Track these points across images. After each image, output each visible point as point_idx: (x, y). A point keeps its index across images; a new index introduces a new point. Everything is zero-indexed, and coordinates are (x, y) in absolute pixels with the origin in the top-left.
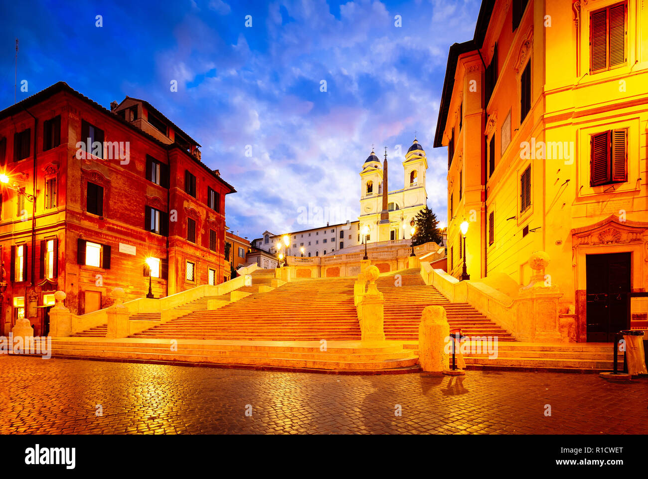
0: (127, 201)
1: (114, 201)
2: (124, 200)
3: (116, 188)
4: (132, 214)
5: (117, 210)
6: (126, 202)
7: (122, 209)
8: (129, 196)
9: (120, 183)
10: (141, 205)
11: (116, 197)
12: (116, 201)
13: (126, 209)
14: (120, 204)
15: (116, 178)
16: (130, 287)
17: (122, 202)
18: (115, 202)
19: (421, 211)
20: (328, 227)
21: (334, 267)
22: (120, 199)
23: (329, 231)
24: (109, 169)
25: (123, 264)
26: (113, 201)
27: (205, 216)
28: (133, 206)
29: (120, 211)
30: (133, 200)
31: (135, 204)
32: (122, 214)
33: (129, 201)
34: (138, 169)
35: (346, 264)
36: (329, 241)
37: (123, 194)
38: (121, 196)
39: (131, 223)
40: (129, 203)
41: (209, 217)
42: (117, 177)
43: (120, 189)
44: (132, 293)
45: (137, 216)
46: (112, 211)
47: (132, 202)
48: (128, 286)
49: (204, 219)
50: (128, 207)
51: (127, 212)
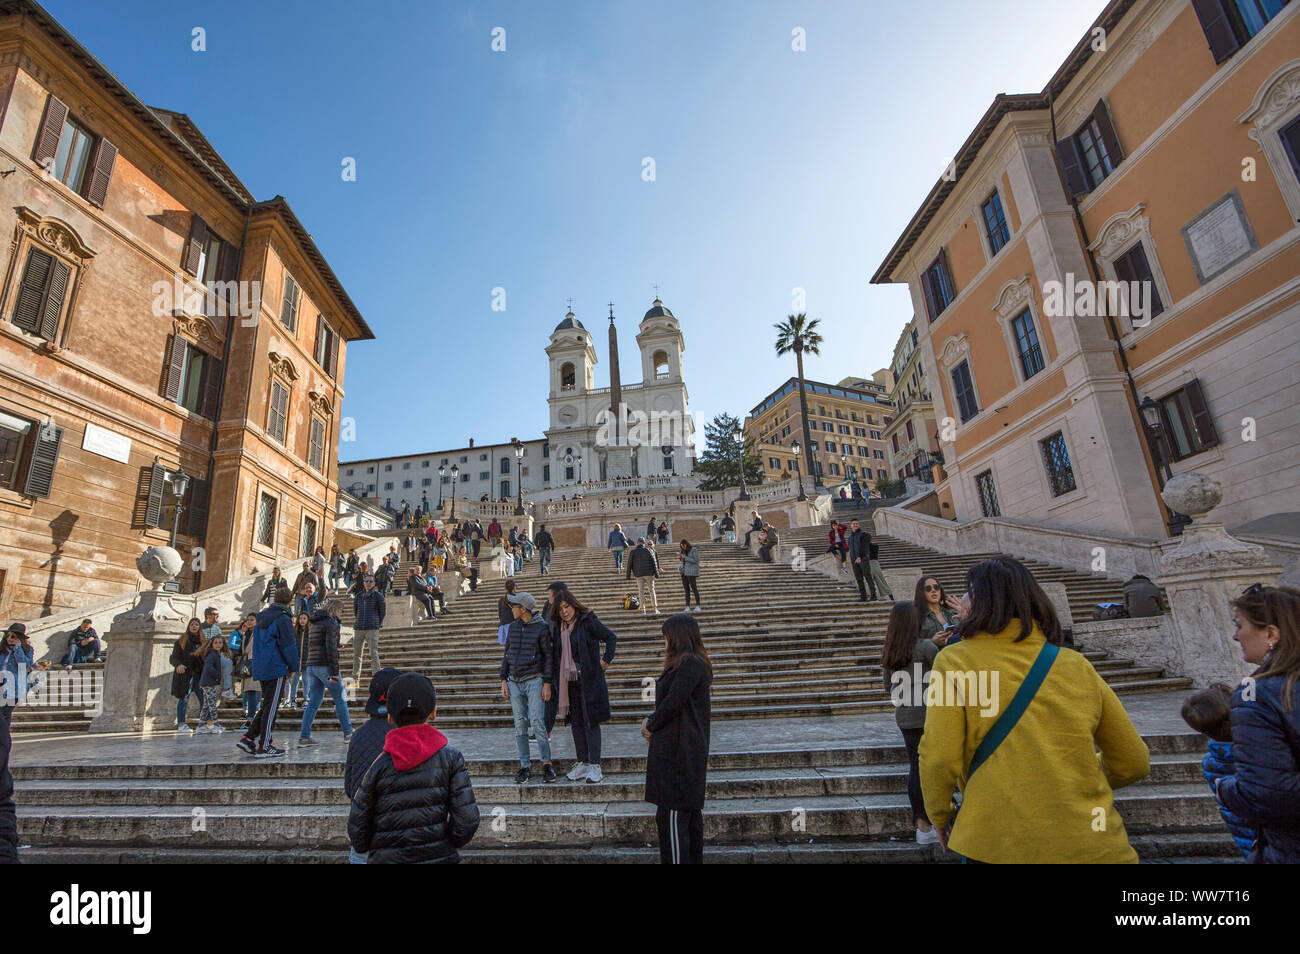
0: (128, 314)
1: (94, 307)
2: (121, 309)
3: (104, 277)
4: (135, 351)
5: (96, 333)
6: (126, 317)
7: (110, 333)
8: (134, 301)
9: (119, 265)
10: (160, 332)
11: (102, 299)
12: (99, 311)
13: (122, 335)
14: (107, 319)
15: (108, 252)
16: (98, 557)
17: (113, 314)
18: (96, 313)
19: (717, 421)
20: (472, 449)
21: (570, 525)
22: (112, 307)
23: (473, 457)
24: (95, 226)
25: (88, 485)
26: (89, 307)
27: (307, 381)
28: (140, 331)
29: (106, 337)
30: (143, 314)
31: (147, 325)
32: (109, 347)
33: (133, 316)
34: (169, 243)
35: (602, 520)
36: (475, 478)
37: (119, 295)
38: (115, 300)
39: (128, 372)
40: (133, 323)
41: (313, 386)
42: (112, 250)
43: (113, 282)
44: (101, 575)
45: (148, 357)
46: (82, 334)
47: (140, 318)
48: (90, 555)
49: (305, 388)
50: (128, 331)
51: (122, 343)
